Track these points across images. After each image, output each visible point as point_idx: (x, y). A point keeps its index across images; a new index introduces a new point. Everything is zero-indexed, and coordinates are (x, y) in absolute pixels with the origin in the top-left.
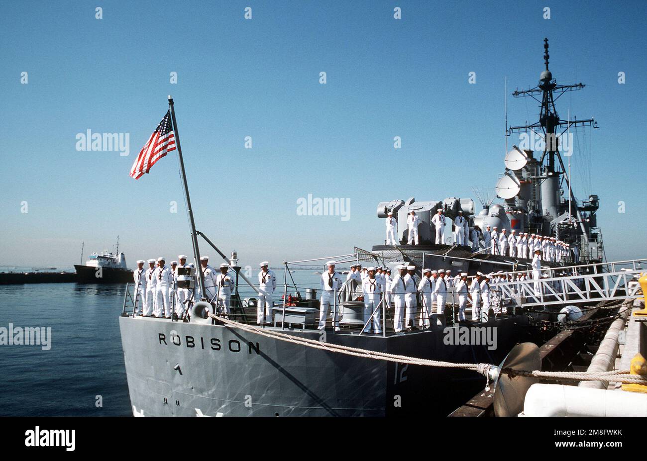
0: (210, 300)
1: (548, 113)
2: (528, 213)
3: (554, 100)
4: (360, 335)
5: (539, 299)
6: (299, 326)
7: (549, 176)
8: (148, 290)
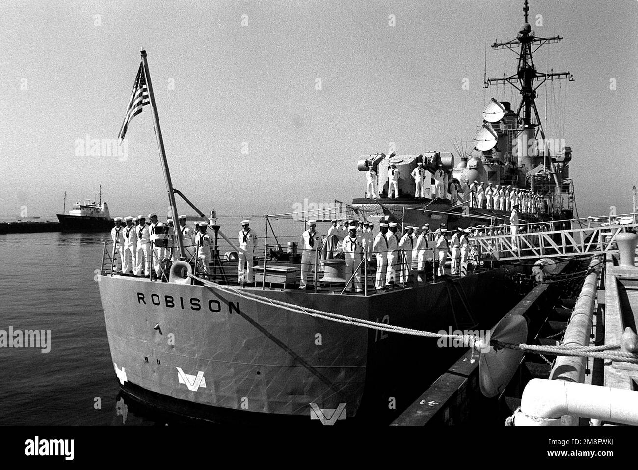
0: (189, 259)
1: (525, 66)
2: (504, 165)
3: (532, 52)
4: (341, 295)
5: (517, 253)
6: (280, 286)
7: (525, 128)
8: (126, 248)
